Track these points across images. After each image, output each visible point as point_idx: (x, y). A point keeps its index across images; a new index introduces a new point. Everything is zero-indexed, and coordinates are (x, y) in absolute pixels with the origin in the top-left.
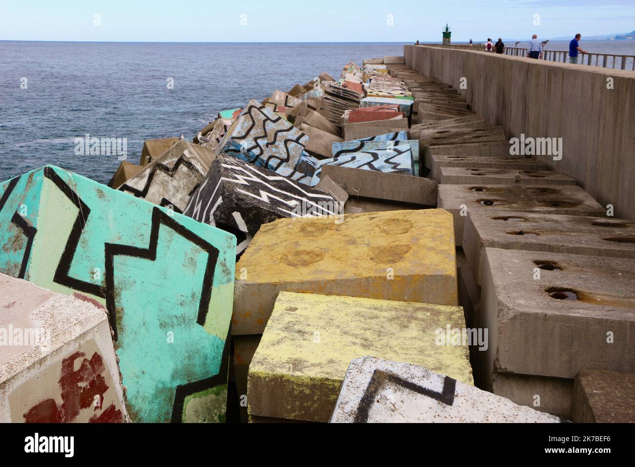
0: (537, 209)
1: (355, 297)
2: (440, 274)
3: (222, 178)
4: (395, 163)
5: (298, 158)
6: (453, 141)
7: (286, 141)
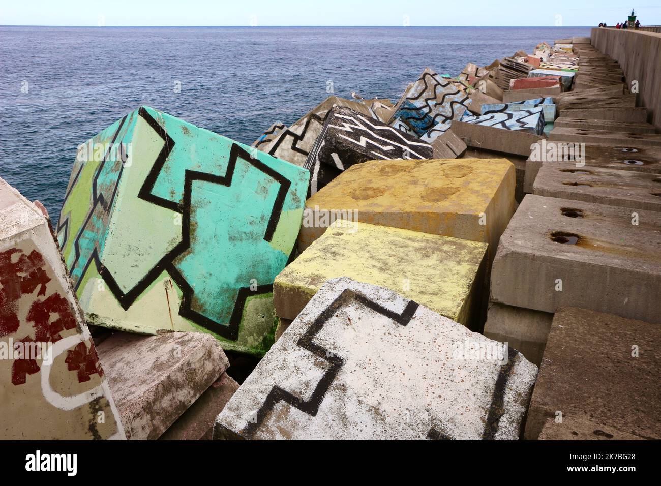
0: (612, 165)
1: (398, 228)
2: (470, 213)
3: (330, 125)
4: (524, 123)
5: (460, 117)
6: (587, 106)
7: (452, 103)
